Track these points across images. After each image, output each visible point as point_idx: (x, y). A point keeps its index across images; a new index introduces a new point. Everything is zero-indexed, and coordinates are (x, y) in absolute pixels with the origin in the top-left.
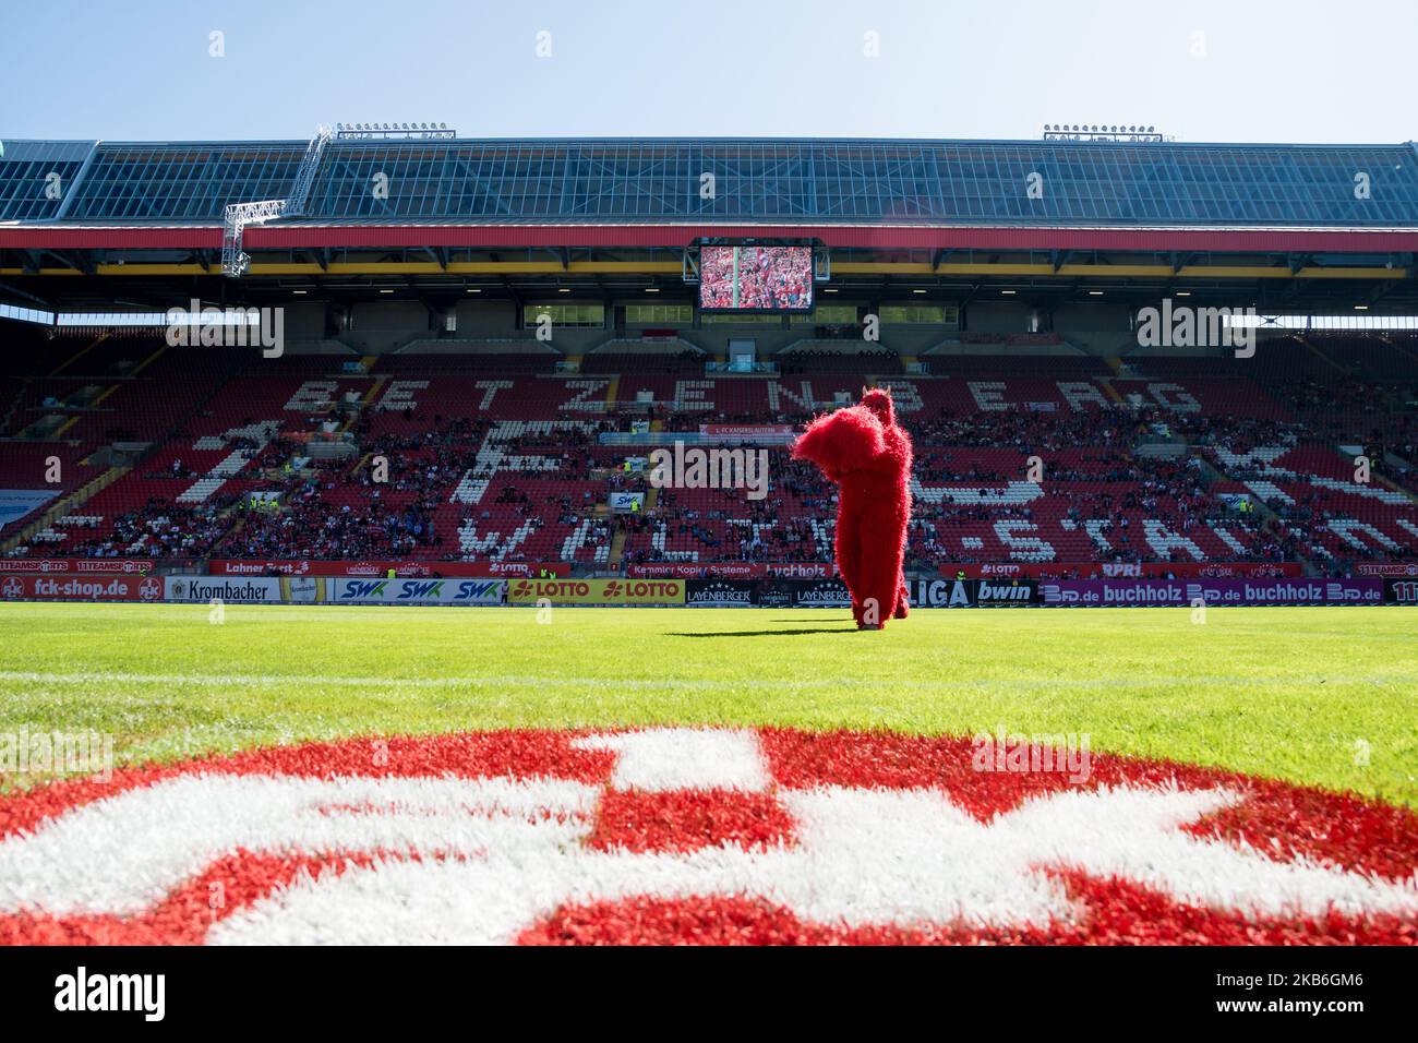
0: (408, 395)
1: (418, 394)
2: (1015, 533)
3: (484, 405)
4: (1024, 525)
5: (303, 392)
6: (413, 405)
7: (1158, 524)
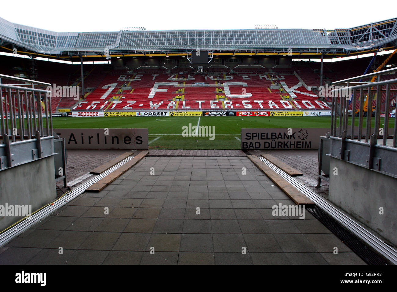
0: (140, 77)
1: (141, 77)
2: (245, 103)
3: (153, 79)
4: (247, 101)
5: (120, 77)
6: (140, 79)
7: (271, 101)
